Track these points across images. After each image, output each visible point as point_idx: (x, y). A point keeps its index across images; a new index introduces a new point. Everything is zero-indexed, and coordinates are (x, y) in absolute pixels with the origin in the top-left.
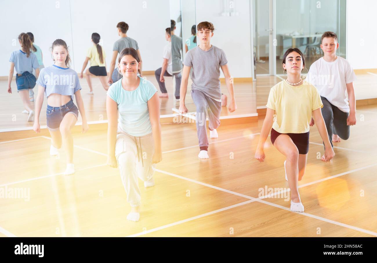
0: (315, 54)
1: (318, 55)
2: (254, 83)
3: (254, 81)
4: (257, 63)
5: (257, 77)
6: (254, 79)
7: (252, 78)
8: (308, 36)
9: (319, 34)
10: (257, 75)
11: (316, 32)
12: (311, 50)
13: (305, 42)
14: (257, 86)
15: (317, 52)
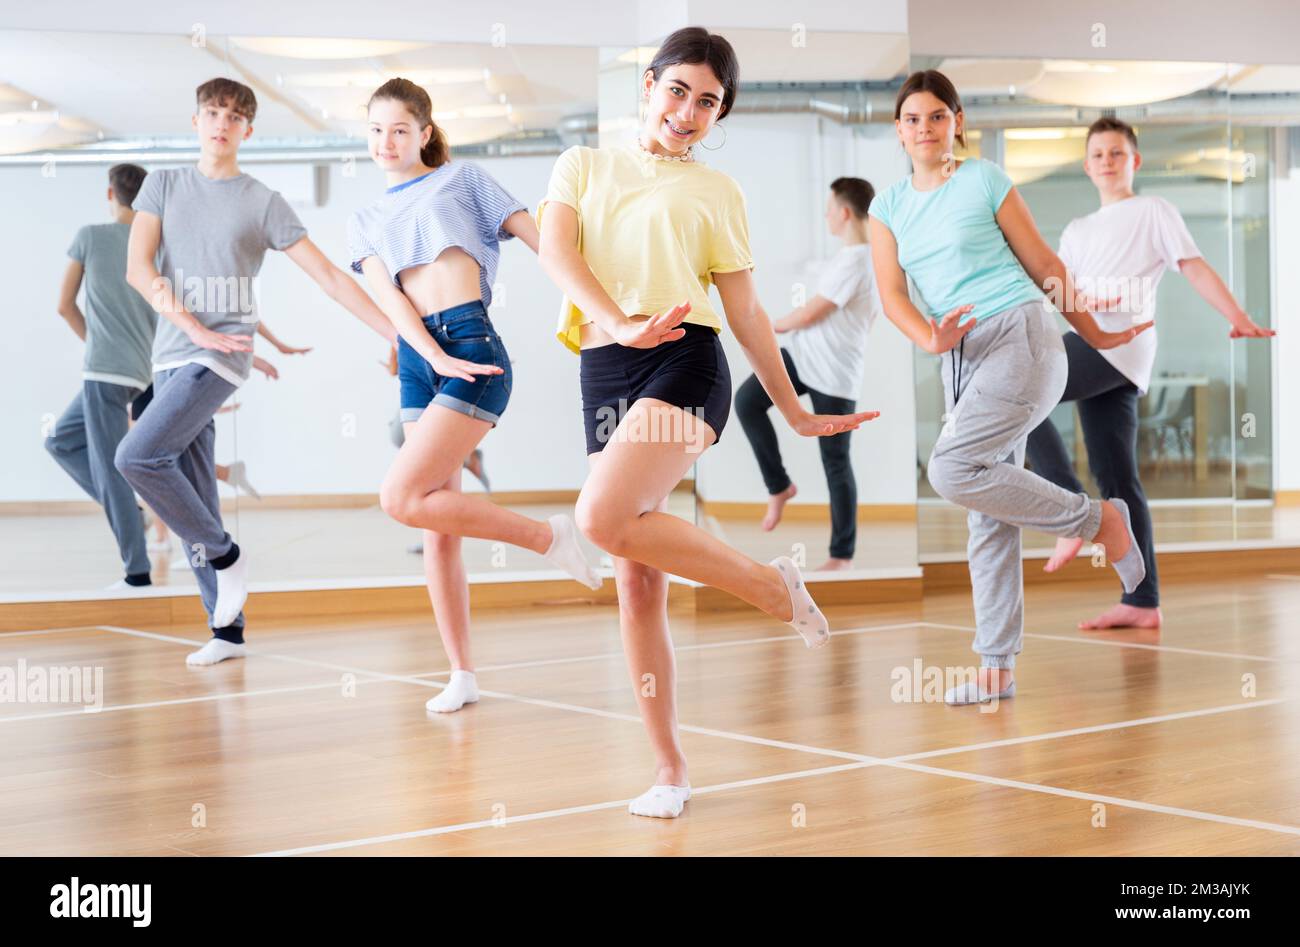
9: (1174, 376)
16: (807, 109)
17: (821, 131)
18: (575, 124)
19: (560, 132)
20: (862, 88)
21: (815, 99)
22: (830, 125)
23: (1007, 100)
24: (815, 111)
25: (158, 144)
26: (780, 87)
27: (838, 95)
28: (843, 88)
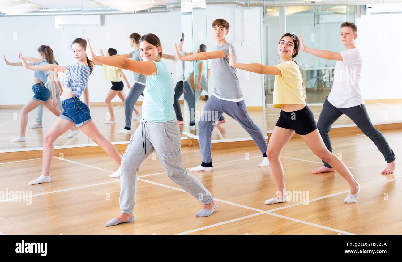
0: (325, 87)
1: (328, 87)
2: (265, 112)
3: (265, 110)
4: (268, 94)
5: (267, 106)
6: (264, 108)
7: (262, 107)
8: (318, 68)
9: (329, 66)
10: (267, 105)
11: (326, 65)
12: (321, 83)
13: (315, 74)
14: (267, 114)
15: (326, 84)
16: (233, 3)
24: (236, 3)
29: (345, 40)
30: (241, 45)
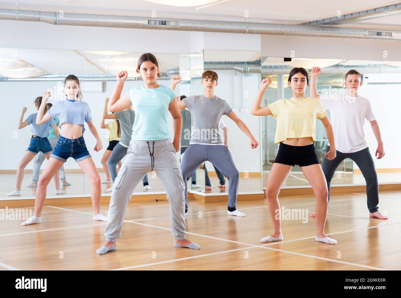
16: (232, 69)
17: (236, 75)
18: (171, 72)
19: (167, 74)
20: (247, 63)
21: (234, 66)
22: (238, 73)
23: (285, 67)
24: (235, 69)
25: (61, 76)
26: (225, 63)
27: (240, 65)
28: (242, 63)
29: (354, 87)
30: (240, 111)
